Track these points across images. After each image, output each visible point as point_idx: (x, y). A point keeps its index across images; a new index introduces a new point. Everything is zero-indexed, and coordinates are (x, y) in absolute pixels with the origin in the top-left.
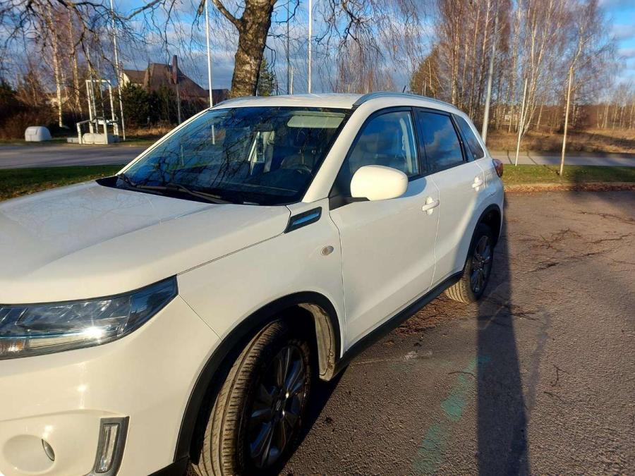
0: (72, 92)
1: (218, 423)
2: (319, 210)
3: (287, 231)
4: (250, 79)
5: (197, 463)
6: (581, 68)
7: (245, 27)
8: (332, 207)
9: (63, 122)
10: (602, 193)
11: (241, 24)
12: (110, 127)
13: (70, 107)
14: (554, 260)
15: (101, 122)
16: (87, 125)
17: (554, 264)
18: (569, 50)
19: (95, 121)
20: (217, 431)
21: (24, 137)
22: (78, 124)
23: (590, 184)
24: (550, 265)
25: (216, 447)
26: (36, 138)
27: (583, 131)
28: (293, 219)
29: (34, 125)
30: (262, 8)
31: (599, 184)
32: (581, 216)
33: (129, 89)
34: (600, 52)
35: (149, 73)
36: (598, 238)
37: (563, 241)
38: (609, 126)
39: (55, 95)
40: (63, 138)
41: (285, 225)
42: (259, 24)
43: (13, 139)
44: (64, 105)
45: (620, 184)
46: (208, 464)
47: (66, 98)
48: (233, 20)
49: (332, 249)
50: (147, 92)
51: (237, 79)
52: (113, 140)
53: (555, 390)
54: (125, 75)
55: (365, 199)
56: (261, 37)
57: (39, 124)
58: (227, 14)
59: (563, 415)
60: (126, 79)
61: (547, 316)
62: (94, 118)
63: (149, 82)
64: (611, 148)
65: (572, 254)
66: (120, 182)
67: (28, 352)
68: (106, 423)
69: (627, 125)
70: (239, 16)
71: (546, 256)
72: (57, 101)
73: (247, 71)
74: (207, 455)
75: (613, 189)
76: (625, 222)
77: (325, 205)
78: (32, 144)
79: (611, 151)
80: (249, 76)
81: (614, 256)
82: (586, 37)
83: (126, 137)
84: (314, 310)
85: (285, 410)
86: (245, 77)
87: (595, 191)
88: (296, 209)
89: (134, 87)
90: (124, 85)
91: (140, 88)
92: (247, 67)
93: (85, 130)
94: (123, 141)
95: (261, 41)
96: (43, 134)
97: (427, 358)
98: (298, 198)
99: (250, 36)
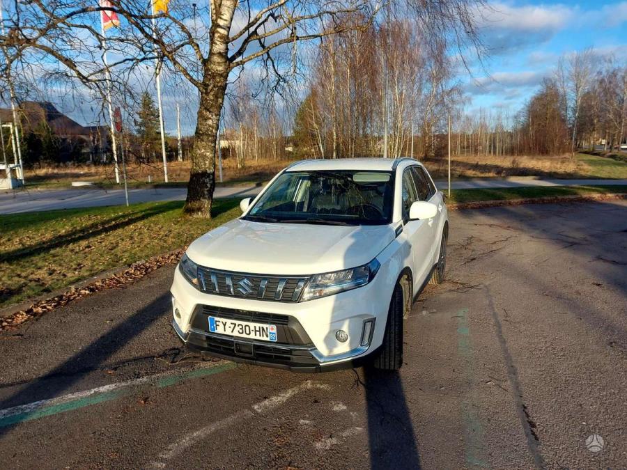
2: (402, 226)
4: (212, 131)
6: (437, 105)
7: (206, 89)
10: (483, 209)
11: (203, 87)
14: (473, 256)
17: (474, 259)
18: (425, 90)
23: (472, 204)
24: (472, 260)
27: (443, 158)
30: (221, 75)
31: (477, 203)
32: (475, 227)
34: (450, 91)
36: (493, 241)
37: (472, 244)
38: (462, 153)
41: (395, 234)
42: (218, 87)
45: (492, 202)
51: (201, 132)
52: (17, 185)
53: (508, 319)
56: (220, 98)
58: (192, 79)
59: (517, 328)
61: (486, 286)
64: (470, 173)
65: (482, 252)
68: (367, 321)
69: (476, 151)
70: (200, 79)
71: (467, 254)
73: (209, 126)
75: (487, 206)
76: (505, 228)
79: (472, 176)
80: (211, 129)
81: (507, 250)
82: (438, 79)
86: (208, 130)
87: (476, 208)
92: (210, 122)
95: (219, 100)
99: (211, 97)
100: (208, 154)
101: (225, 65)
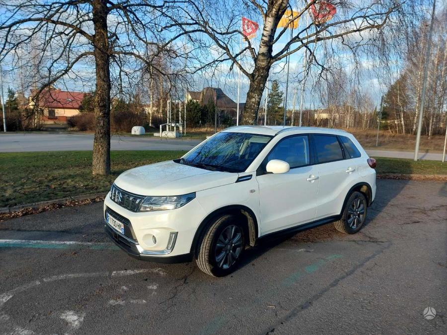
0: (158, 106)
1: (205, 244)
2: (251, 176)
3: (236, 182)
4: (254, 106)
5: (197, 259)
7: (253, 78)
8: (257, 175)
9: (151, 123)
11: (252, 77)
12: (178, 128)
13: (156, 114)
14: (420, 220)
15: (173, 125)
16: (165, 126)
17: (418, 222)
19: (170, 124)
20: (204, 246)
21: (131, 132)
22: (161, 126)
25: (204, 252)
26: (138, 133)
28: (239, 178)
29: (136, 125)
30: (263, 68)
33: (191, 103)
35: (203, 94)
39: (149, 106)
40: (151, 133)
41: (236, 180)
42: (262, 76)
43: (124, 133)
44: (153, 113)
46: (201, 259)
47: (155, 109)
48: (247, 74)
49: (254, 191)
50: (201, 105)
52: (179, 136)
53: (366, 271)
54: (189, 94)
55: (272, 173)
56: (262, 83)
57: (139, 125)
58: (244, 72)
60: (190, 97)
62: (169, 122)
63: (202, 99)
66: (182, 161)
67: (152, 210)
68: (172, 233)
70: (251, 72)
72: (149, 110)
73: (253, 102)
74: (201, 255)
77: (254, 174)
78: (135, 136)
80: (254, 104)
83: (186, 133)
84: (247, 214)
85: (232, 251)
86: (252, 105)
88: (241, 174)
89: (194, 103)
90: (188, 101)
91: (197, 102)
92: (253, 100)
93: (164, 129)
94: (185, 136)
95: (262, 85)
96: (141, 131)
97: (310, 252)
98: (244, 170)
99: (256, 83)
100: (250, 121)
101: (267, 61)
